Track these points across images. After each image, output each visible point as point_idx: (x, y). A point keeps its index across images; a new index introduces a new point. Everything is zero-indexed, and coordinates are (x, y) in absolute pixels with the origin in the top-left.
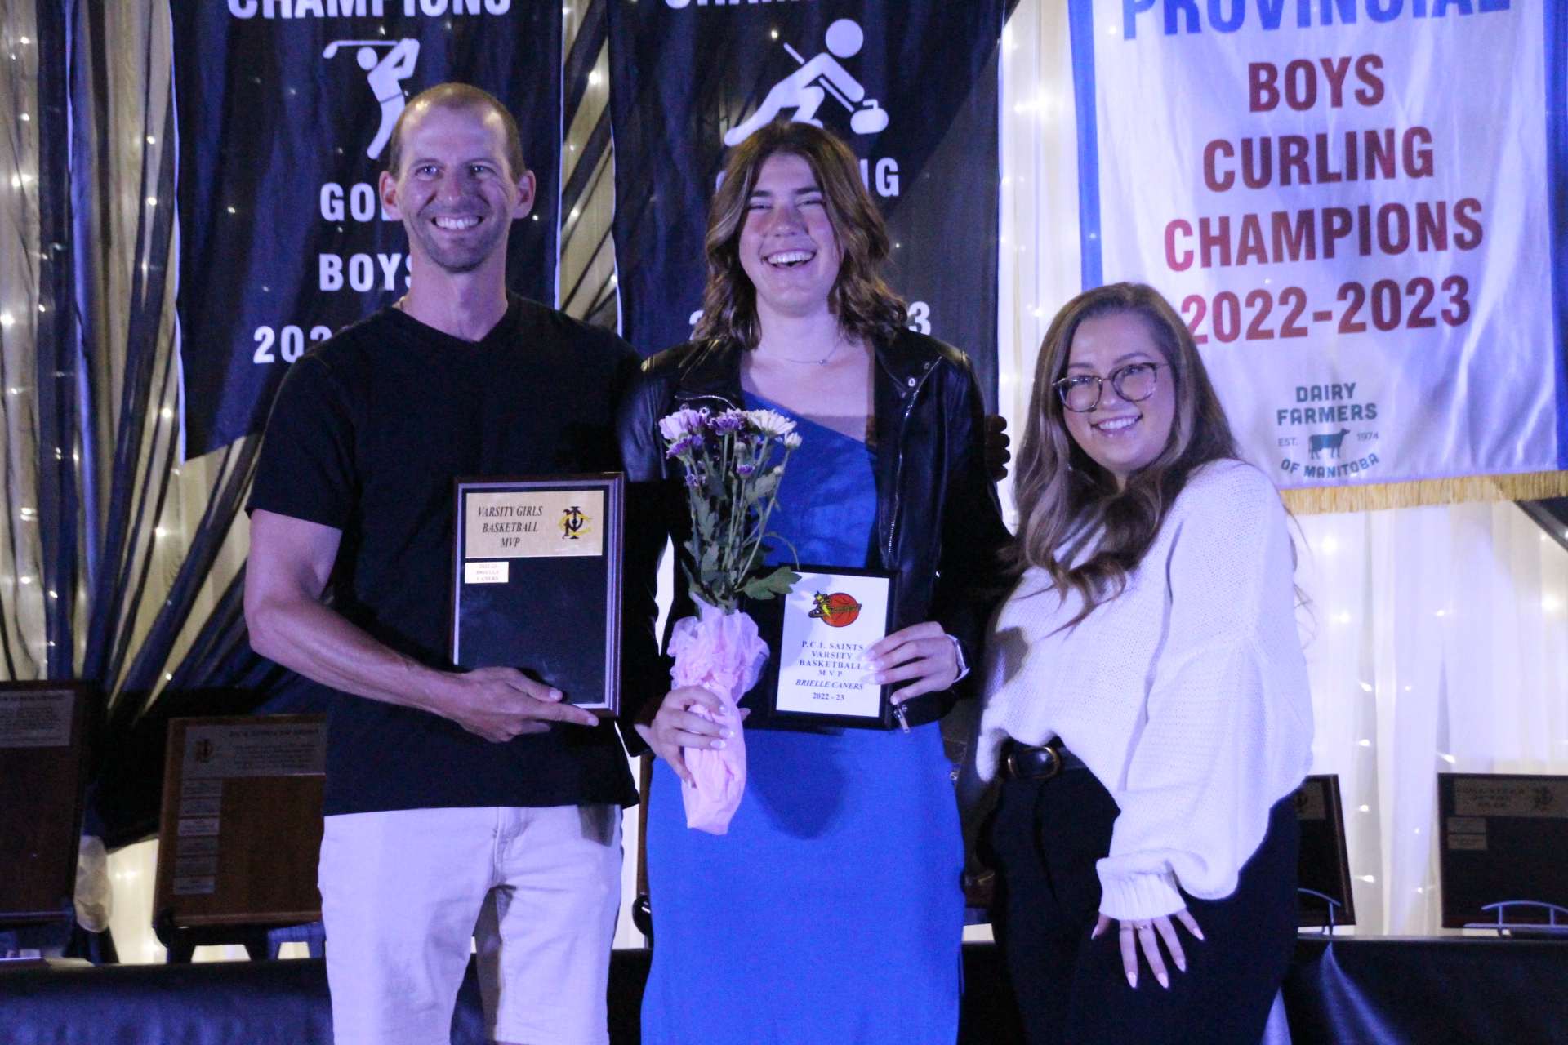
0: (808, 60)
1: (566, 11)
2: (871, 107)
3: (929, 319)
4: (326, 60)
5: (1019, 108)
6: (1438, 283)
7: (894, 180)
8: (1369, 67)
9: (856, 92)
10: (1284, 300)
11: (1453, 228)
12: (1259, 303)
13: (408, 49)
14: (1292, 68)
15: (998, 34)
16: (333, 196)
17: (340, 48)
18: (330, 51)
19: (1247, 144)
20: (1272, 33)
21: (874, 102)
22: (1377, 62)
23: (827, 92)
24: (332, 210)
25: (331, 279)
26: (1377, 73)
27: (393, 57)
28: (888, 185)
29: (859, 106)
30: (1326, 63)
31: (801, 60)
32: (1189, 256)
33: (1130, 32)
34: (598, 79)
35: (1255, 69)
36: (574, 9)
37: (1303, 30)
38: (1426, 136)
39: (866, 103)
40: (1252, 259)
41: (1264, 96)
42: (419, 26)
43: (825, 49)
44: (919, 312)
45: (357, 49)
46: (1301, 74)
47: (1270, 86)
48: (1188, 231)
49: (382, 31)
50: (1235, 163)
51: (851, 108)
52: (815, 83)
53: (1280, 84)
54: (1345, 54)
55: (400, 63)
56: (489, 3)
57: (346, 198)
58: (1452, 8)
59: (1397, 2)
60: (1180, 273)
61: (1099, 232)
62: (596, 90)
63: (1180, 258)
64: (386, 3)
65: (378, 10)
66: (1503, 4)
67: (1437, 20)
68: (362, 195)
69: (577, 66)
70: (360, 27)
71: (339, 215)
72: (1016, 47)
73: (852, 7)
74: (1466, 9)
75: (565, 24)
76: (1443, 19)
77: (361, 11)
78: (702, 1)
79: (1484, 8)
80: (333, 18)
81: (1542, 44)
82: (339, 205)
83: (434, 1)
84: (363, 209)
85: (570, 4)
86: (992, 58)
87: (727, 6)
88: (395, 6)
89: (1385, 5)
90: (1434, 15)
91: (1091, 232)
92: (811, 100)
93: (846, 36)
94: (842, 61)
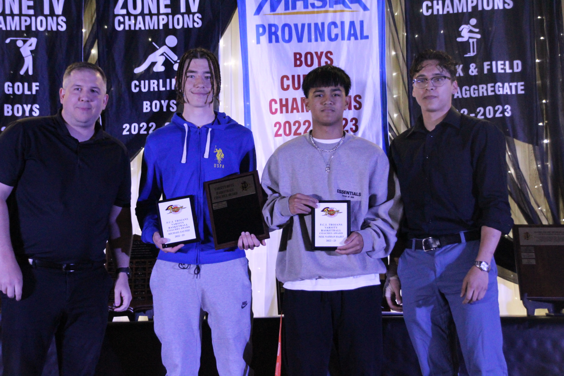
0: (160, 47)
1: (84, 30)
5: (225, 64)
6: (349, 120)
8: (329, 55)
9: (175, 58)
10: (304, 124)
11: (353, 103)
12: (297, 124)
13: (33, 41)
14: (306, 54)
15: (218, 41)
16: (9, 86)
17: (11, 40)
18: (8, 41)
19: (293, 77)
20: (300, 44)
22: (331, 53)
23: (166, 57)
24: (9, 90)
25: (8, 112)
26: (331, 57)
27: (28, 43)
29: (176, 62)
30: (316, 53)
31: (158, 48)
32: (276, 110)
33: (258, 42)
34: (94, 51)
35: (295, 54)
36: (87, 30)
37: (310, 43)
39: (178, 61)
40: (295, 111)
41: (298, 63)
42: (36, 34)
43: (166, 45)
45: (17, 40)
46: (309, 56)
47: (300, 59)
48: (276, 103)
49: (25, 35)
50: (290, 82)
51: (173, 63)
52: (162, 54)
53: (303, 59)
54: (322, 51)
55: (31, 45)
56: (59, 27)
57: (13, 87)
58: (352, 38)
59: (337, 35)
60: (274, 115)
61: (249, 102)
62: (94, 55)
63: (274, 111)
64: (26, 26)
65: (23, 28)
66: (367, 37)
67: (348, 41)
68: (18, 86)
69: (88, 48)
70: (17, 34)
71: (11, 92)
72: (224, 46)
73: (174, 32)
74: (356, 38)
75: (84, 35)
76: (350, 41)
77: (18, 29)
78: (127, 28)
79: (361, 38)
80: (9, 31)
81: (378, 50)
82: (11, 89)
83: (41, 26)
84: (18, 90)
85: (85, 29)
86: (217, 49)
87: (135, 30)
88: (29, 27)
89: (333, 36)
90: (347, 40)
91: (247, 102)
92: (161, 60)
93: (172, 41)
94: (171, 48)
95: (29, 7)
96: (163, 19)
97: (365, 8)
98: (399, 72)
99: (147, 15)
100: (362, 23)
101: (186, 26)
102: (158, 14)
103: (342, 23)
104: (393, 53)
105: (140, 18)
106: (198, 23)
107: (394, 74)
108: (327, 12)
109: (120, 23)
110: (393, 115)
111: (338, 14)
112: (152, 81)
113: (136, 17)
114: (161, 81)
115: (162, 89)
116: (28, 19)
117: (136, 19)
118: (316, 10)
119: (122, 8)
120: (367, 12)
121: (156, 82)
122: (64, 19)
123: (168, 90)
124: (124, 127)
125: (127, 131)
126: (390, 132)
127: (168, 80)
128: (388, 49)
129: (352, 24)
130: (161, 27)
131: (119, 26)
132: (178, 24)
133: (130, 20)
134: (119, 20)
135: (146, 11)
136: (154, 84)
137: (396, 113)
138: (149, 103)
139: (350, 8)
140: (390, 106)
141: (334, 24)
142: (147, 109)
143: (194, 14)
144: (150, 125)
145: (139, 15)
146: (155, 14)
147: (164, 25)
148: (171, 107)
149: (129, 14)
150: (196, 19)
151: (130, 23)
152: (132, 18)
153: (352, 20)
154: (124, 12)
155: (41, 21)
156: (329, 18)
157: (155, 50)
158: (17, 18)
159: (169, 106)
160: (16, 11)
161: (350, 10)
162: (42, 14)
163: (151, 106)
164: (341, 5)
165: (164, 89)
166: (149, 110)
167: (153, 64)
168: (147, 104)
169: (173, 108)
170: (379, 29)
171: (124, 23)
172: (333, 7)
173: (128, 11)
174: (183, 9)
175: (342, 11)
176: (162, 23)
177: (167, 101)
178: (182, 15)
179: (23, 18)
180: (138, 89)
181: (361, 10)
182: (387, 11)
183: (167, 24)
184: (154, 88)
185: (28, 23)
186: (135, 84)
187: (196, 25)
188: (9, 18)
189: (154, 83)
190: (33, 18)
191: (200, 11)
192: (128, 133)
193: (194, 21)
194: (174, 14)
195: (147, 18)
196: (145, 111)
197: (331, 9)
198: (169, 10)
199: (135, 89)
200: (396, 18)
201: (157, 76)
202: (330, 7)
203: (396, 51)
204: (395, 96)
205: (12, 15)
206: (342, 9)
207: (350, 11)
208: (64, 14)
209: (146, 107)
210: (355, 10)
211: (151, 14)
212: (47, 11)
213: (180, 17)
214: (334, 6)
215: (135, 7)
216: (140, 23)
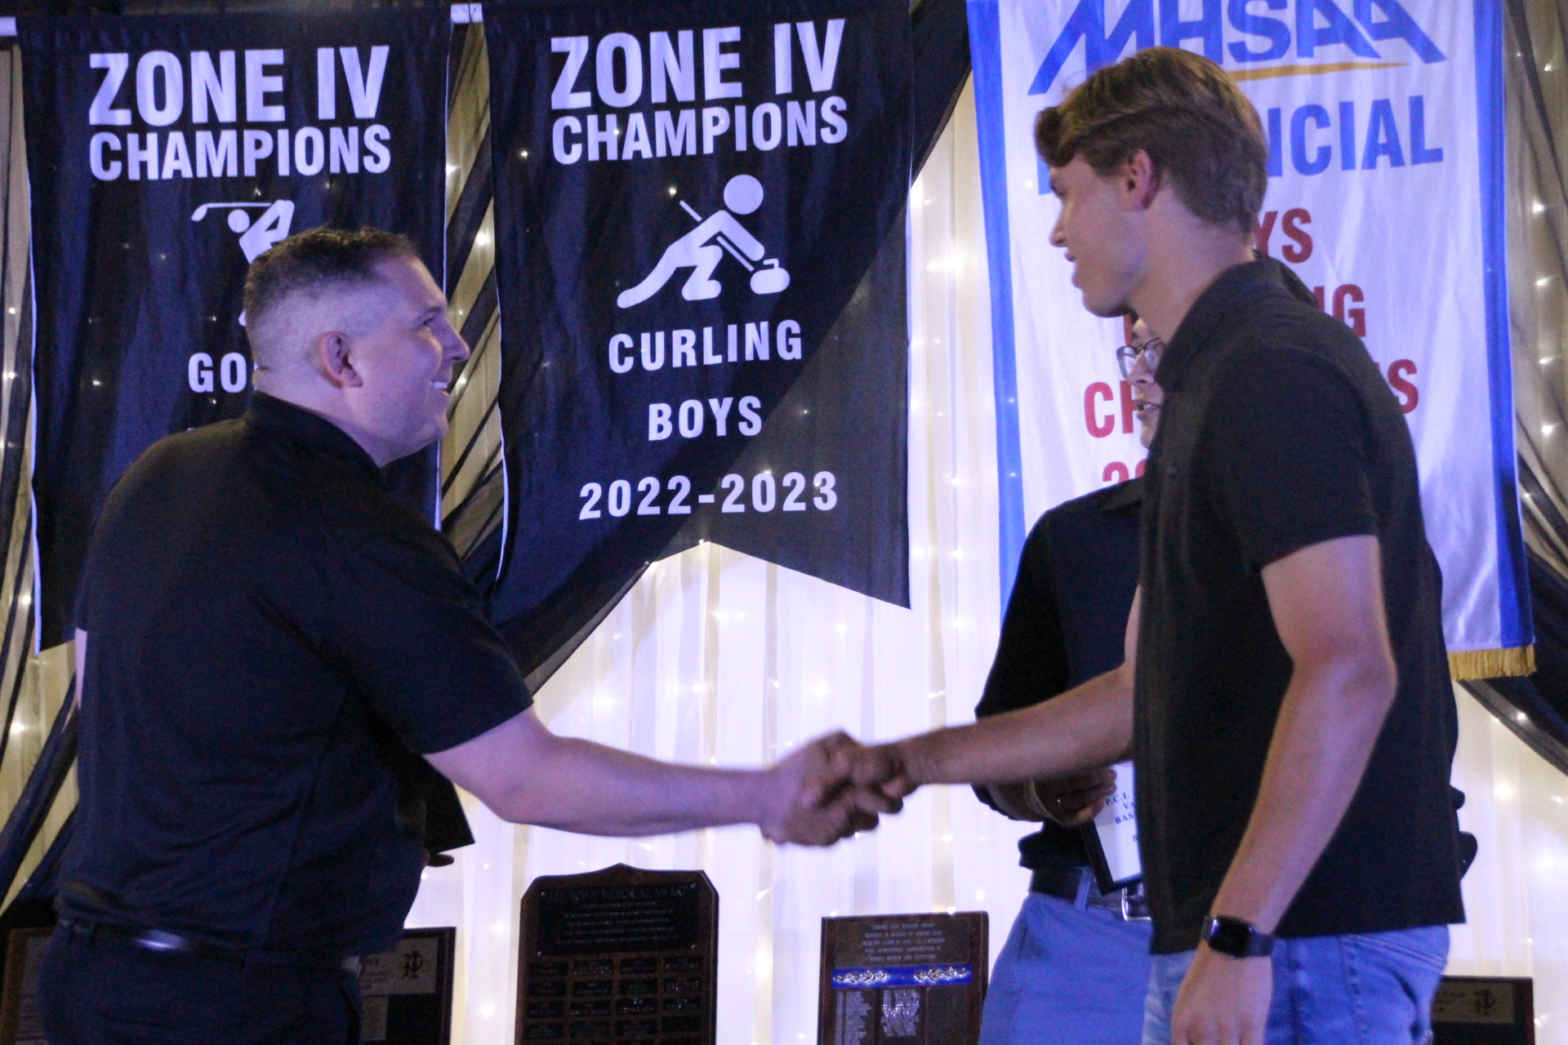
0: (705, 216)
1: (450, 169)
2: (771, 266)
3: (835, 489)
4: (195, 223)
5: (932, 266)
7: (796, 343)
8: (1297, 222)
9: (756, 251)
13: (283, 210)
15: (905, 192)
16: (201, 367)
17: (210, 211)
18: (199, 214)
21: (775, 262)
22: (1305, 217)
23: (725, 252)
24: (201, 381)
26: (1305, 228)
27: (266, 219)
28: (789, 348)
29: (759, 266)
31: (698, 218)
32: (1110, 420)
34: (484, 239)
36: (461, 166)
38: (1357, 294)
39: (766, 262)
42: (294, 187)
43: (724, 207)
44: (824, 482)
45: (228, 211)
48: (1108, 395)
49: (258, 192)
51: (751, 268)
52: (712, 241)
54: (1270, 208)
55: (274, 226)
56: (368, 162)
57: (216, 369)
58: (1383, 160)
59: (1325, 153)
60: (1101, 440)
61: (1015, 396)
62: (484, 251)
63: (1100, 423)
64: (258, 162)
65: (250, 170)
66: (1436, 155)
67: (1367, 172)
68: (233, 365)
69: (461, 228)
70: (230, 188)
71: (209, 386)
72: (928, 202)
73: (752, 162)
74: (1397, 161)
75: (449, 183)
76: (1374, 171)
77: (232, 172)
78: (594, 155)
79: (1416, 160)
80: (203, 179)
81: (1477, 196)
82: (208, 376)
83: (309, 160)
84: (234, 380)
85: (456, 162)
86: (900, 215)
87: (620, 161)
88: (268, 165)
89: (1312, 157)
90: (1364, 167)
91: (1007, 397)
92: (708, 260)
93: (744, 193)
94: (741, 219)
95: (269, 99)
96: (716, 121)
97: (1429, 52)
98: (1560, 275)
99: (660, 107)
100: (1417, 104)
101: (792, 141)
102: (700, 103)
103: (1346, 109)
104: (1538, 208)
105: (637, 120)
106: (834, 130)
107: (1542, 282)
108: (1289, 71)
109: (570, 139)
110: (1539, 427)
111: (1330, 78)
112: (677, 335)
113: (623, 115)
114: (708, 332)
115: (711, 359)
116: (266, 138)
117: (623, 123)
118: (1249, 66)
119: (577, 88)
120: (1437, 67)
121: (690, 335)
122: (385, 134)
123: (732, 363)
124: (584, 493)
125: (594, 508)
126: (1528, 490)
127: (732, 330)
128: (1518, 196)
129: (1382, 109)
130: (709, 148)
131: (568, 151)
132: (767, 135)
133: (602, 126)
134: (567, 129)
135: (658, 95)
136: (684, 343)
137: (1551, 421)
138: (666, 409)
139: (1374, 54)
140: (1526, 397)
141: (1316, 112)
142: (660, 428)
143: (821, 97)
144: (672, 485)
145: (634, 108)
146: (687, 105)
147: (718, 140)
148: (743, 419)
149: (599, 107)
150: (828, 116)
151: (602, 138)
152: (611, 119)
153: (1381, 97)
154: (583, 100)
155: (309, 142)
156: (1300, 93)
157: (689, 225)
158: (228, 137)
159: (734, 417)
160: (227, 113)
161: (1375, 61)
162: (313, 120)
163: (674, 419)
164: (1343, 46)
165: (718, 359)
166: (667, 433)
167: (683, 274)
168: (660, 413)
169: (750, 425)
170: (1482, 124)
171: (582, 138)
172: (1311, 55)
173: (596, 98)
174: (783, 83)
175: (1345, 67)
176: (711, 132)
177: (728, 402)
178: (782, 101)
179: (249, 136)
180: (629, 362)
181: (1415, 59)
182: (1512, 60)
183: (731, 133)
184: (684, 356)
185: (265, 152)
186: (621, 345)
187: (827, 136)
188: (203, 138)
189: (684, 341)
190: (283, 135)
191: (841, 86)
192: (597, 514)
193: (821, 123)
194: (751, 100)
195: (663, 118)
196: (654, 436)
197: (1305, 62)
198: (735, 90)
199: (621, 362)
200: (1545, 84)
201: (697, 315)
202: (1301, 54)
203: (1544, 199)
204: (1544, 361)
205: (214, 125)
206: (1344, 60)
207: (1372, 66)
208: (382, 117)
209: (658, 422)
210: (1391, 61)
211: (674, 106)
212: (327, 108)
213: (773, 109)
214: (1316, 50)
215: (620, 84)
216: (637, 138)
